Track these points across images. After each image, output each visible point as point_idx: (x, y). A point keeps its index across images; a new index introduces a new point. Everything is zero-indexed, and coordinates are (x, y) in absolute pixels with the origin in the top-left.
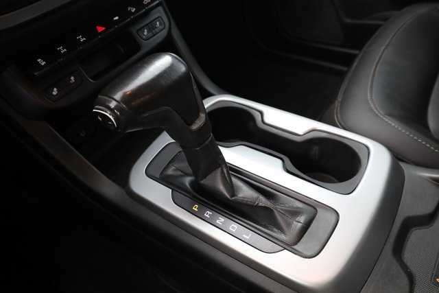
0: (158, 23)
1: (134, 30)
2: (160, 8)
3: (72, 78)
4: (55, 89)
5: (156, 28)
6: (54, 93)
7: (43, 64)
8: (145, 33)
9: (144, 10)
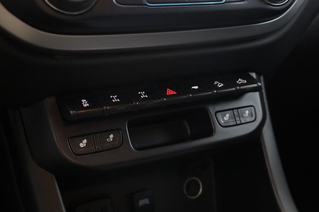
0: (247, 112)
1: (212, 110)
2: (257, 95)
3: (111, 136)
4: (85, 141)
5: (243, 117)
6: (82, 145)
7: (85, 105)
8: (226, 118)
9: (234, 89)
